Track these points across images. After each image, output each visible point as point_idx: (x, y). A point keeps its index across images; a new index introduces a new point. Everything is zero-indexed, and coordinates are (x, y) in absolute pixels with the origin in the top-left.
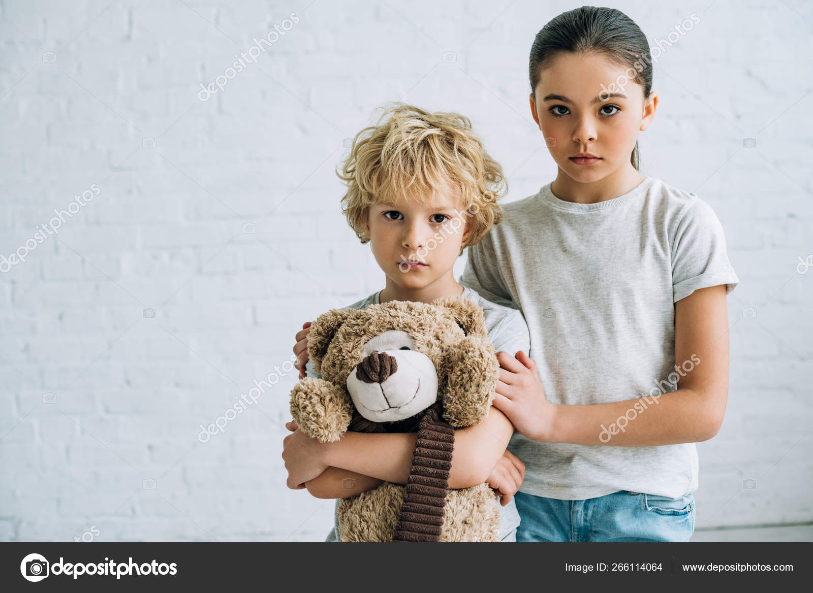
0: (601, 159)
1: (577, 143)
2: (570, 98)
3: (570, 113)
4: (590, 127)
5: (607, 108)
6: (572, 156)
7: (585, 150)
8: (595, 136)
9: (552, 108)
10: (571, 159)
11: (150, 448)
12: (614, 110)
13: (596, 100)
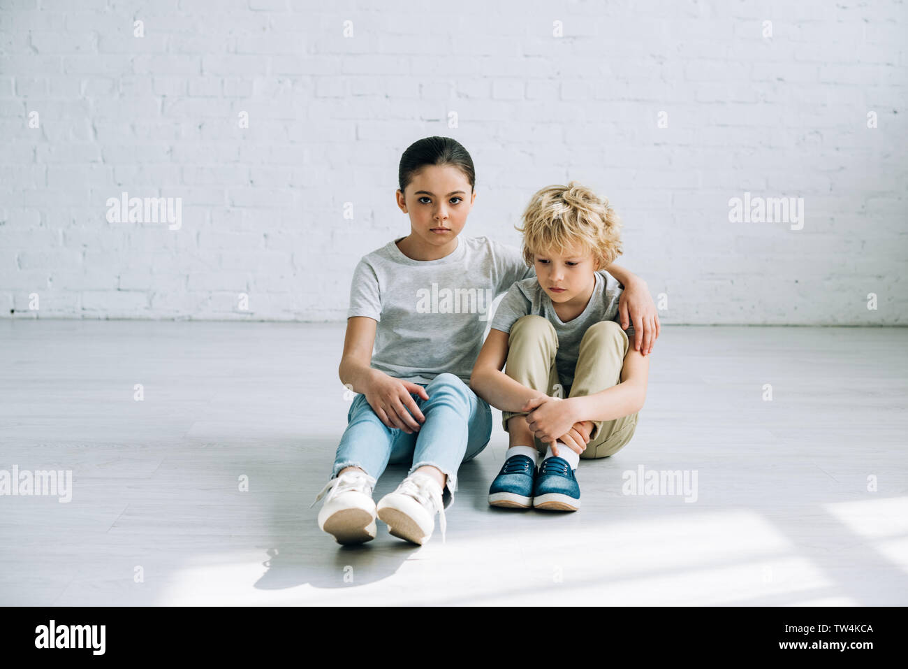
0: (450, 230)
1: (436, 220)
2: (434, 193)
3: (431, 202)
4: (445, 210)
5: (454, 200)
6: (432, 228)
7: (441, 225)
8: (447, 216)
9: (419, 200)
10: (431, 230)
11: (265, 236)
12: (458, 201)
13: (448, 195)
